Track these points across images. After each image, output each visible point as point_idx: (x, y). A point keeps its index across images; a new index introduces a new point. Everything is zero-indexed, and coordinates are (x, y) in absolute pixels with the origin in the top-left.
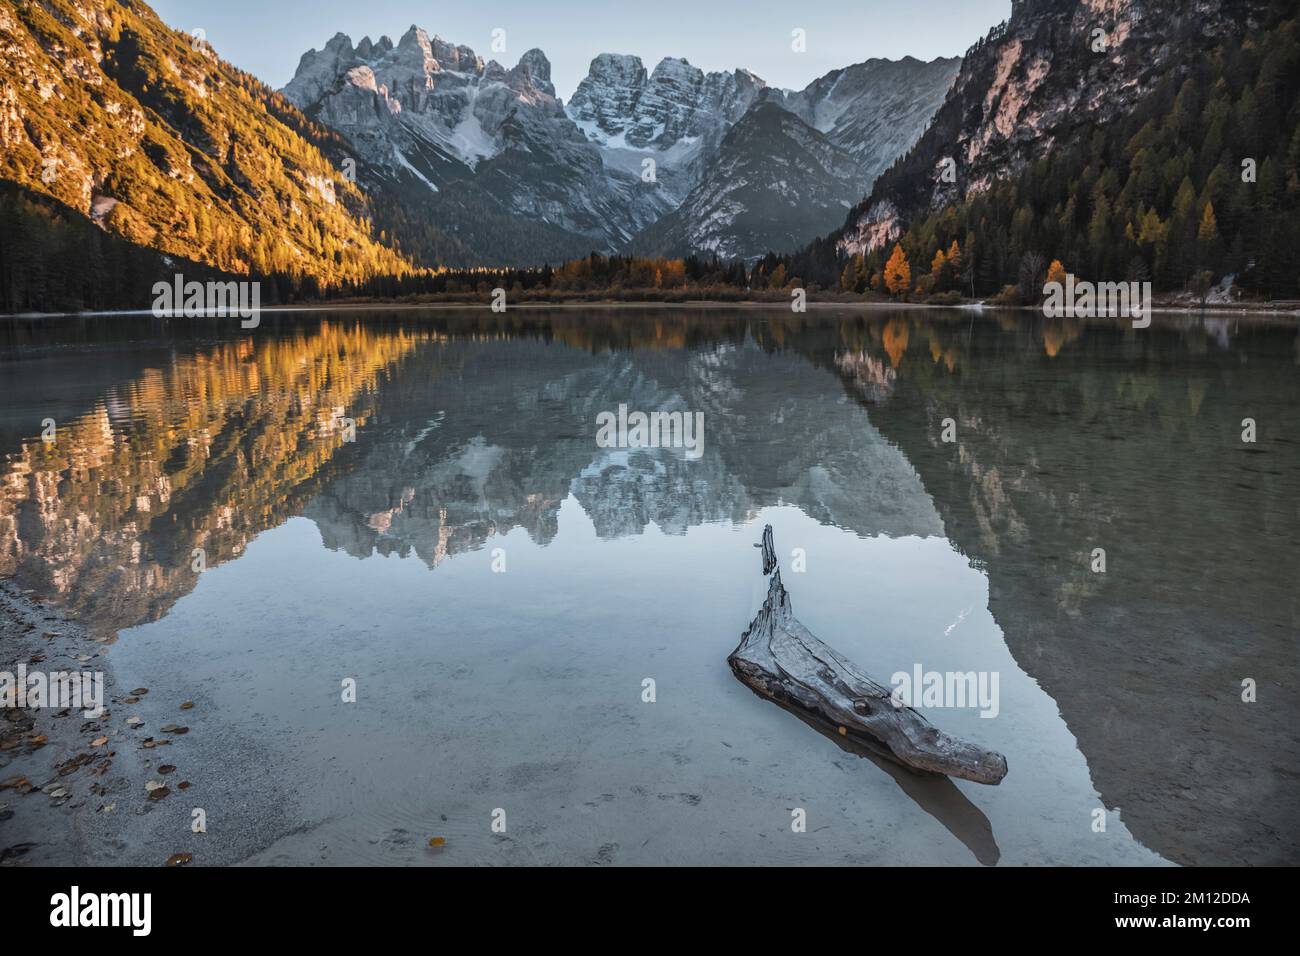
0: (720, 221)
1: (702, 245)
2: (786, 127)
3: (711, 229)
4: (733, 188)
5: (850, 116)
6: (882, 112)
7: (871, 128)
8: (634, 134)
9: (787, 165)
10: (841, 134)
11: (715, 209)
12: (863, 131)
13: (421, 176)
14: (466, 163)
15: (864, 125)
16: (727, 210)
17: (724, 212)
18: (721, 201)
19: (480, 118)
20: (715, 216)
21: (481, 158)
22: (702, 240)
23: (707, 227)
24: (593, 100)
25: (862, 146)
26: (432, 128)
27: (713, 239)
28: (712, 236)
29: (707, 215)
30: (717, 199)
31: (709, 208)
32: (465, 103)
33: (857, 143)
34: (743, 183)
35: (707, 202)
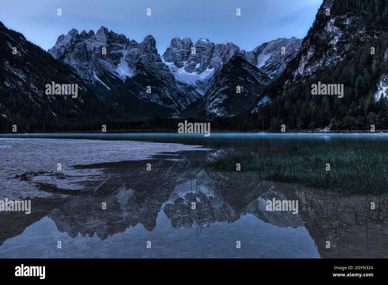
0: (218, 102)
1: (211, 111)
2: (243, 66)
3: (214, 105)
4: (223, 89)
5: (271, 60)
6: (283, 59)
7: (279, 65)
8: (188, 68)
9: (244, 80)
10: (267, 68)
11: (216, 97)
12: (276, 66)
13: (104, 84)
14: (122, 79)
15: (276, 64)
16: (221, 98)
17: (219, 98)
18: (218, 94)
19: (128, 62)
20: (216, 100)
21: (127, 77)
22: (211, 109)
23: (213, 104)
24: (172, 54)
25: (275, 72)
26: (108, 65)
27: (215, 108)
28: (214, 107)
29: (213, 99)
30: (217, 93)
31: (214, 97)
32: (122, 56)
33: (273, 71)
34: (227, 87)
35: (213, 94)
